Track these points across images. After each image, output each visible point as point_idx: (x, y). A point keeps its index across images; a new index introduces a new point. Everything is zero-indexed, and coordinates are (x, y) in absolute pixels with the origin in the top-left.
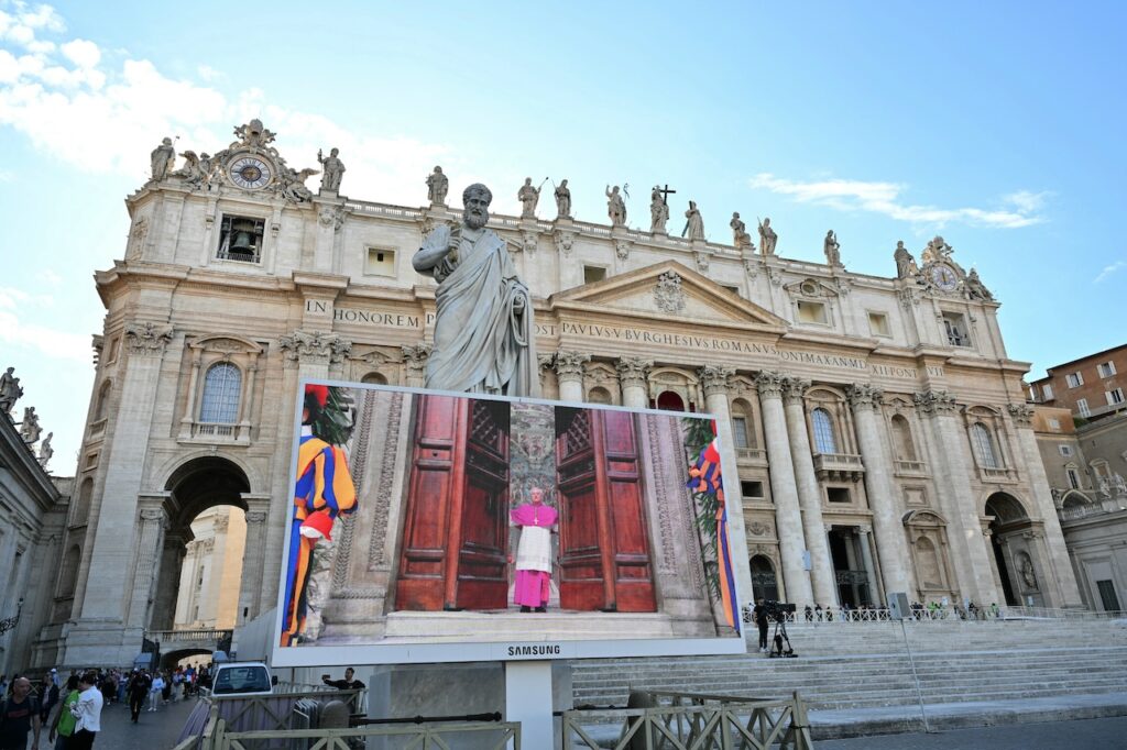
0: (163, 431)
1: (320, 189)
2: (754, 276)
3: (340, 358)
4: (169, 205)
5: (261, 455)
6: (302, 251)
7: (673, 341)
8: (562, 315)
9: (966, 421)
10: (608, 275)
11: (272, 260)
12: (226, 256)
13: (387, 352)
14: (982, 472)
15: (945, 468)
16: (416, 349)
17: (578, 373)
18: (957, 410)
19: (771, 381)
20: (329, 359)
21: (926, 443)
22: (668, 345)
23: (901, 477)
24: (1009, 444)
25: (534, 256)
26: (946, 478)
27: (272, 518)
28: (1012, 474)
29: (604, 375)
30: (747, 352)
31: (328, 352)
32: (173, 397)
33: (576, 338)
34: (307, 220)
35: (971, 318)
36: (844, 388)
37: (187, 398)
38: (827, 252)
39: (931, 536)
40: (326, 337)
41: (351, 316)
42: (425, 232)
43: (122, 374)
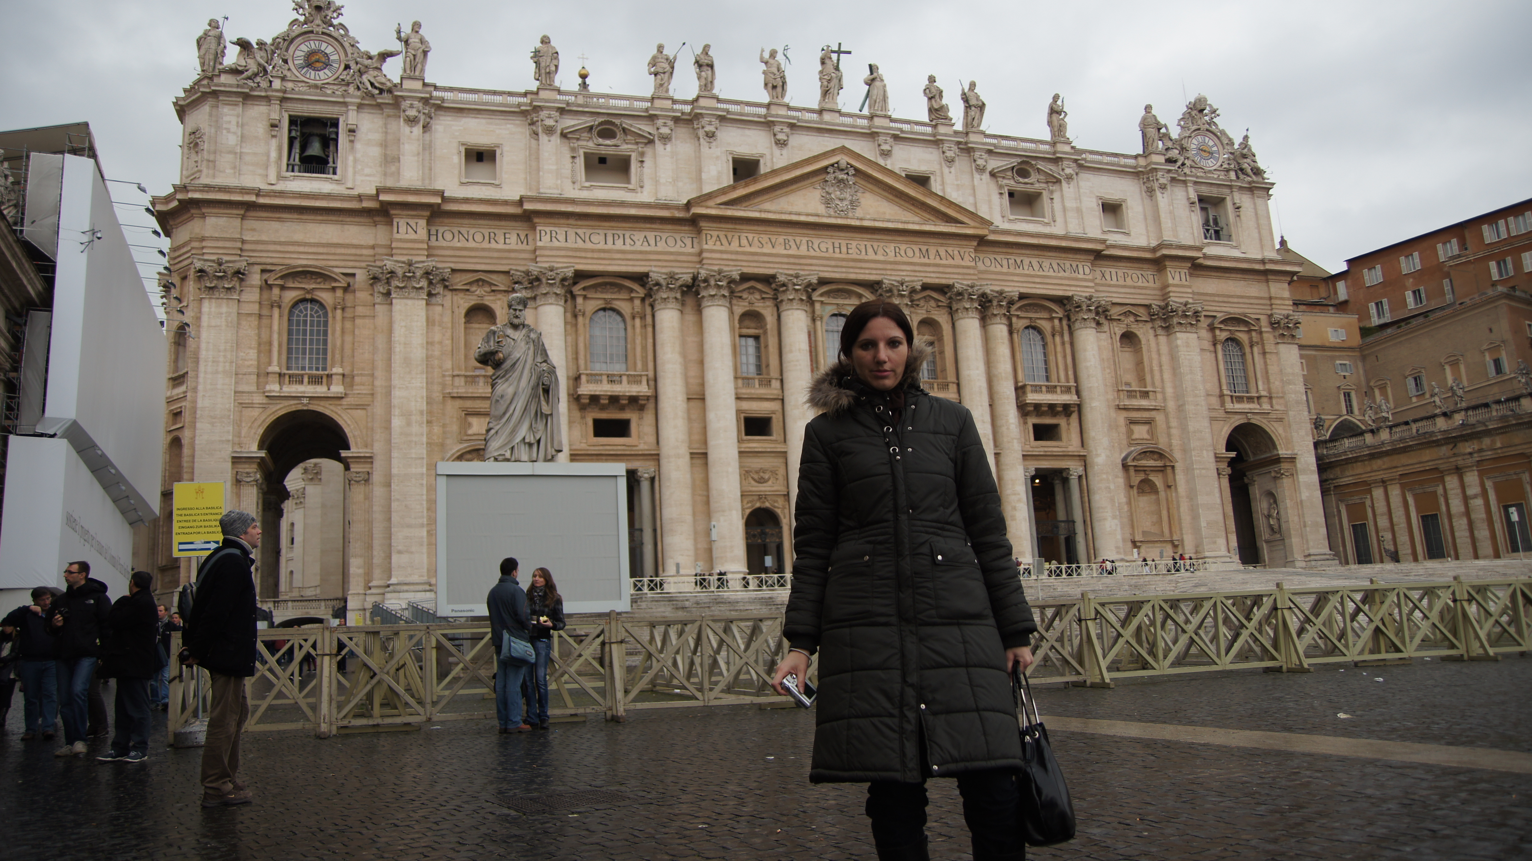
0: (249, 385)
1: (402, 78)
2: (950, 161)
3: (439, 289)
4: (226, 110)
5: (358, 407)
6: (385, 156)
7: (844, 249)
8: (703, 224)
9: (1214, 336)
10: (763, 169)
11: (350, 170)
12: (296, 168)
13: (494, 278)
14: (1228, 399)
15: (1179, 396)
16: (527, 273)
17: (724, 296)
18: (1204, 323)
19: (966, 296)
20: (426, 291)
21: (1161, 366)
22: (837, 255)
23: (1126, 409)
24: (1266, 363)
25: (668, 147)
26: (1180, 408)
27: (377, 477)
28: (1264, 400)
29: (757, 296)
30: (938, 261)
31: (424, 283)
32: (254, 344)
33: (721, 252)
34: (389, 116)
35: (1234, 204)
36: (1062, 301)
37: (270, 344)
38: (1050, 123)
39: (1157, 480)
40: (420, 265)
41: (448, 236)
42: (532, 123)
43: (198, 319)
